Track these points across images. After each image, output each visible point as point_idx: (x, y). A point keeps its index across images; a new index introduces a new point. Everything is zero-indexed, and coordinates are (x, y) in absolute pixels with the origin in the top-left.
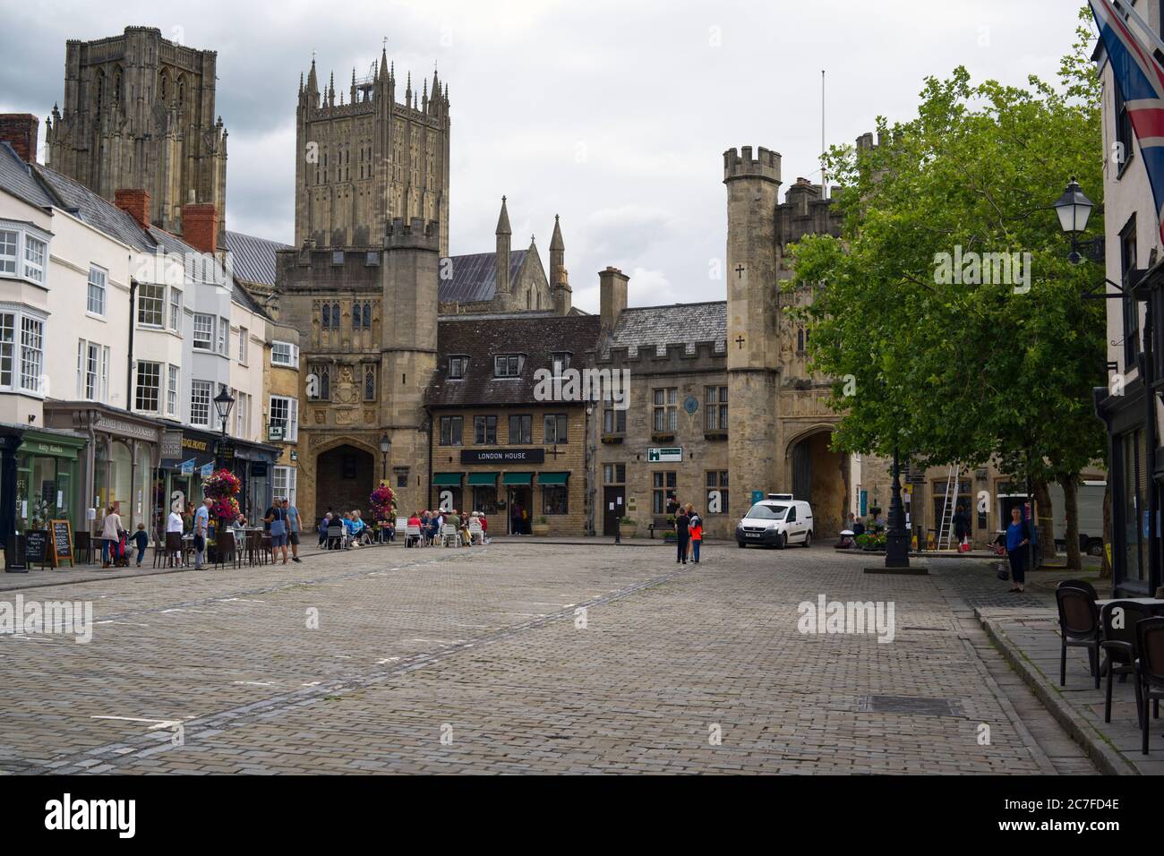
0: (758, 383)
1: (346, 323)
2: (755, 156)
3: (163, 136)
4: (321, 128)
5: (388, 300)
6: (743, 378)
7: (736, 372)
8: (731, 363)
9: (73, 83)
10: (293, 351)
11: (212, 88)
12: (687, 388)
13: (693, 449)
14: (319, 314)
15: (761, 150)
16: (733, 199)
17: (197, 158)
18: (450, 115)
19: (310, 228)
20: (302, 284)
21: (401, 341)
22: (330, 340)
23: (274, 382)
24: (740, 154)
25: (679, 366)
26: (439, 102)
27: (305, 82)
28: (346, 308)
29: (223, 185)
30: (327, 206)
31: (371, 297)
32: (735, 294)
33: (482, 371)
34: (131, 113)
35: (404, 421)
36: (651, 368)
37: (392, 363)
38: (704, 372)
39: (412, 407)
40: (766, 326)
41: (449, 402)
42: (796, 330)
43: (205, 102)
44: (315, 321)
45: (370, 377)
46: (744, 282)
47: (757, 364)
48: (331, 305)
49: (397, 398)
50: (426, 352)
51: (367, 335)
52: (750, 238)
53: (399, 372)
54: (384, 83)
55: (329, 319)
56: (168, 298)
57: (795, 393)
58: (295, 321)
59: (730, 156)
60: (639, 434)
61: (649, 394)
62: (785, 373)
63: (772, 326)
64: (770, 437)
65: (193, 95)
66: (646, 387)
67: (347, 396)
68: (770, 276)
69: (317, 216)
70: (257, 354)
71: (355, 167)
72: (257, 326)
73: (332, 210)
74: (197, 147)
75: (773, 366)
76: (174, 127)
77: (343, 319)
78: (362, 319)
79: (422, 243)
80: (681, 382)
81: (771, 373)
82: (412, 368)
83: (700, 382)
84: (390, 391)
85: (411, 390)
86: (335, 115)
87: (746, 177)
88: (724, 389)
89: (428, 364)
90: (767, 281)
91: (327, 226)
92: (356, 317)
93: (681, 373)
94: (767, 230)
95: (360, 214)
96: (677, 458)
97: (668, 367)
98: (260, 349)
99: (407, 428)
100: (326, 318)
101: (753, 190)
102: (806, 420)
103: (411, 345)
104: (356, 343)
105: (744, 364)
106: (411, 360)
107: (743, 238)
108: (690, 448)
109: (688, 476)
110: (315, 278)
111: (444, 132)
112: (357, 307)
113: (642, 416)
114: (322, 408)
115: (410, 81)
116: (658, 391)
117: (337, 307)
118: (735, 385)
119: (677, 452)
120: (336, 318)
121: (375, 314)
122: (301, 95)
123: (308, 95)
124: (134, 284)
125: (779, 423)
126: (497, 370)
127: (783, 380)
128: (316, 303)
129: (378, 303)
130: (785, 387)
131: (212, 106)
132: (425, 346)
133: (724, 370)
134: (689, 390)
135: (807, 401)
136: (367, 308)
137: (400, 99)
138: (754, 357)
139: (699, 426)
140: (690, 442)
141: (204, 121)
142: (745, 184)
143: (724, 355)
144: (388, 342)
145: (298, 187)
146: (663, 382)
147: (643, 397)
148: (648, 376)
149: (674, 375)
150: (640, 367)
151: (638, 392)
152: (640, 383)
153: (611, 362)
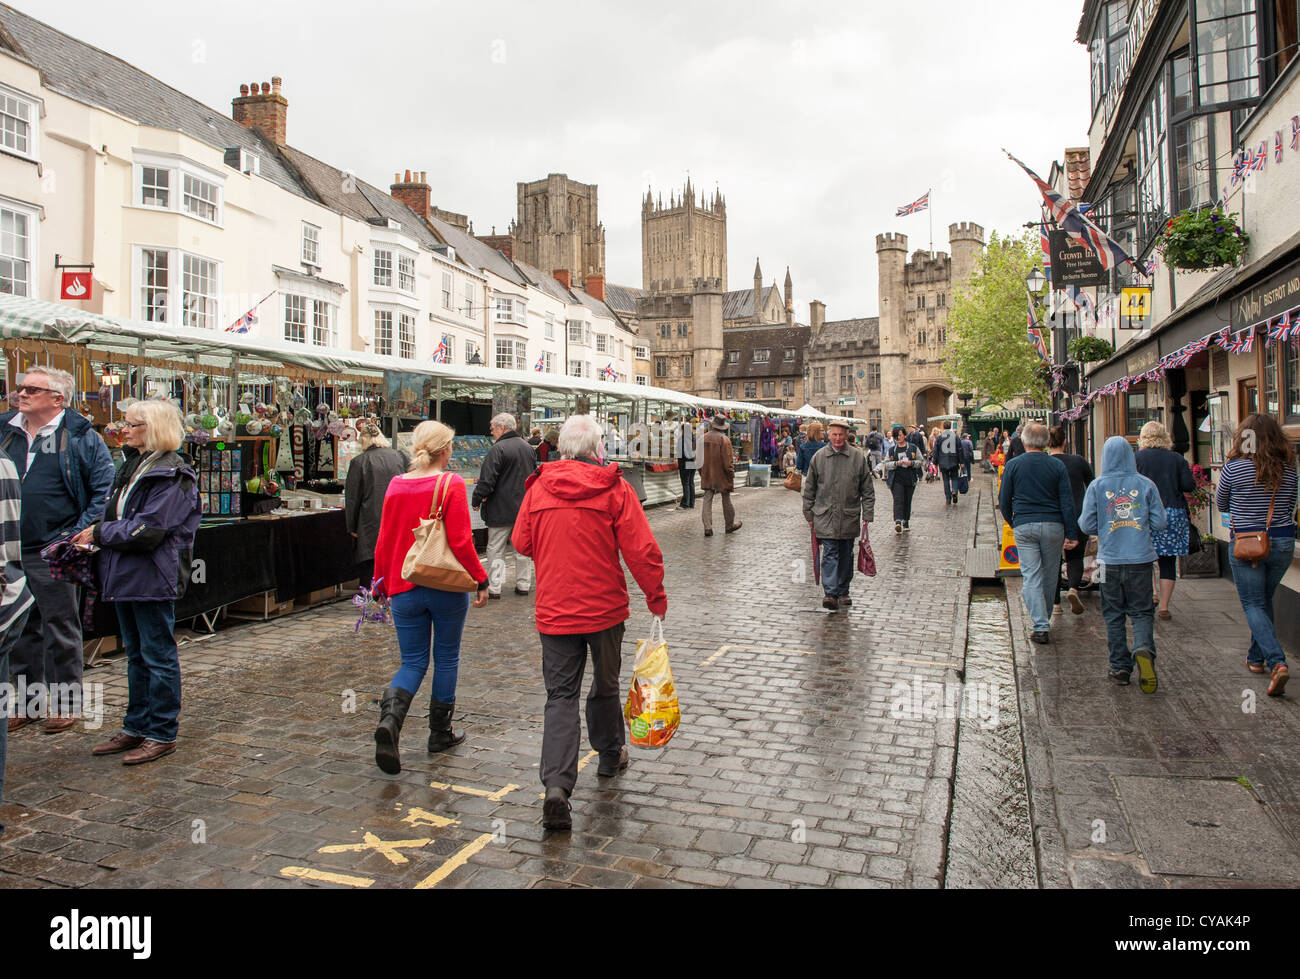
0: (896, 361)
1: (674, 335)
2: (893, 238)
3: (570, 234)
4: (655, 223)
5: (695, 322)
6: (888, 358)
7: (885, 355)
8: (882, 351)
9: (521, 206)
10: (647, 351)
11: (596, 205)
12: (858, 365)
13: (862, 398)
14: (660, 331)
15: (896, 234)
16: (881, 261)
17: (589, 244)
18: (727, 212)
19: (651, 279)
20: (650, 315)
21: (704, 344)
22: (666, 345)
23: (637, 367)
24: (885, 237)
25: (854, 353)
26: (720, 206)
27: (646, 198)
28: (674, 327)
29: (603, 259)
30: (660, 266)
31: (687, 320)
32: (883, 314)
33: (748, 358)
34: (553, 221)
35: (706, 387)
36: (839, 355)
37: (699, 356)
38: (867, 356)
39: (710, 379)
40: (901, 332)
41: (730, 376)
42: (917, 332)
43: (592, 213)
44: (658, 334)
45: (688, 363)
46: (888, 307)
47: (897, 351)
48: (666, 325)
49: (702, 374)
50: (716, 349)
51: (685, 341)
52: (891, 283)
53: (703, 360)
54: (689, 196)
55: (665, 333)
56: (584, 327)
57: (917, 367)
58: (648, 335)
59: (879, 238)
60: (832, 391)
61: (838, 369)
62: (911, 356)
63: (904, 330)
64: (903, 390)
65: (585, 210)
66: (836, 365)
67: (676, 374)
68: (901, 303)
69: (654, 271)
70: (629, 354)
71: (674, 243)
72: (628, 338)
73: (662, 268)
74: (589, 238)
75: (905, 353)
76: (577, 228)
77: (672, 333)
78: (683, 332)
79: (714, 291)
80: (854, 362)
81: (904, 356)
82: (710, 357)
83: (866, 361)
84: (698, 371)
85: (710, 370)
86: (663, 215)
87: (889, 249)
88: (878, 365)
89: (718, 356)
90: (900, 306)
91: (660, 278)
92: (680, 332)
93: (855, 357)
94: (900, 278)
95: (678, 270)
96: (853, 403)
97: (849, 354)
98: (630, 351)
99: (707, 390)
100: (663, 333)
101: (892, 256)
102: (924, 381)
103: (710, 346)
104: (680, 346)
105: (889, 353)
106: (709, 354)
107: (887, 283)
109: (859, 412)
110: (657, 311)
111: (724, 222)
112: (679, 326)
113: (834, 381)
114: (663, 380)
115: (704, 197)
116: (843, 367)
117: (669, 327)
118: (884, 362)
119: (853, 400)
120: (669, 333)
121: (689, 329)
122: (643, 204)
123: (647, 205)
124: (567, 321)
125: (909, 384)
126: (756, 357)
127: (910, 359)
128: (658, 325)
129: (691, 323)
130: (913, 363)
131: (596, 215)
132: (717, 346)
133: (878, 355)
134: (860, 366)
135: (924, 370)
136: (685, 326)
137: (698, 204)
138: (894, 348)
140: (860, 394)
141: (592, 223)
142: (887, 253)
143: (878, 347)
144: (696, 344)
145: (643, 256)
146: (845, 362)
147: (834, 371)
148: (837, 359)
149: (851, 358)
150: (833, 355)
151: (832, 368)
152: (833, 363)
153: (816, 352)
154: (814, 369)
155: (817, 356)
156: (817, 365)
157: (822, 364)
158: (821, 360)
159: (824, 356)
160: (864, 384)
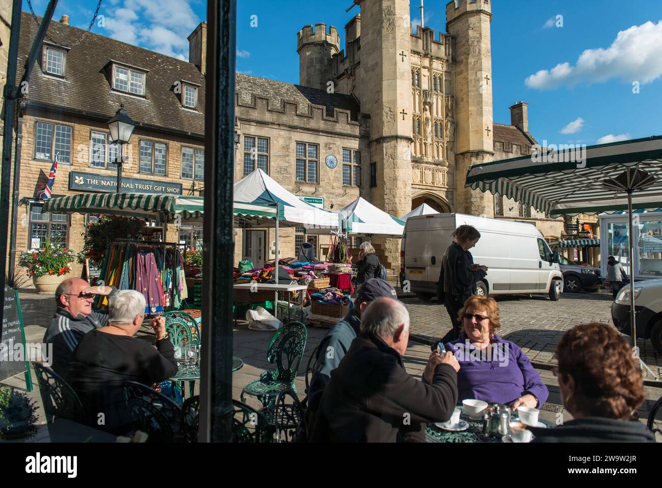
6: (404, 144)
12: (328, 146)
13: (333, 200)
25: (322, 125)
36: (296, 121)
38: (343, 136)
61: (293, 145)
66: (290, 138)
80: (322, 140)
83: (339, 143)
88: (358, 152)
93: (323, 132)
97: (311, 124)
102: (418, 187)
105: (407, 136)
107: (405, 31)
108: (331, 199)
113: (287, 165)
116: (301, 144)
119: (319, 202)
133: (360, 137)
134: (330, 148)
138: (411, 130)
139: (339, 181)
140: (331, 193)
146: (307, 137)
147: (286, 148)
148: (293, 128)
149: (316, 131)
150: (285, 119)
151: (281, 142)
152: (284, 133)
153: (254, 108)
154: (247, 136)
155: (255, 115)
156: (253, 130)
157: (265, 132)
158: (262, 123)
159: (268, 117)
160: (336, 179)
